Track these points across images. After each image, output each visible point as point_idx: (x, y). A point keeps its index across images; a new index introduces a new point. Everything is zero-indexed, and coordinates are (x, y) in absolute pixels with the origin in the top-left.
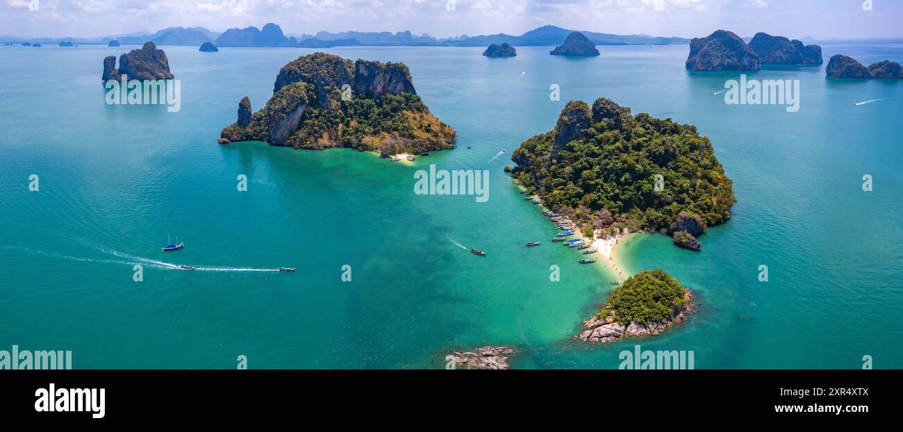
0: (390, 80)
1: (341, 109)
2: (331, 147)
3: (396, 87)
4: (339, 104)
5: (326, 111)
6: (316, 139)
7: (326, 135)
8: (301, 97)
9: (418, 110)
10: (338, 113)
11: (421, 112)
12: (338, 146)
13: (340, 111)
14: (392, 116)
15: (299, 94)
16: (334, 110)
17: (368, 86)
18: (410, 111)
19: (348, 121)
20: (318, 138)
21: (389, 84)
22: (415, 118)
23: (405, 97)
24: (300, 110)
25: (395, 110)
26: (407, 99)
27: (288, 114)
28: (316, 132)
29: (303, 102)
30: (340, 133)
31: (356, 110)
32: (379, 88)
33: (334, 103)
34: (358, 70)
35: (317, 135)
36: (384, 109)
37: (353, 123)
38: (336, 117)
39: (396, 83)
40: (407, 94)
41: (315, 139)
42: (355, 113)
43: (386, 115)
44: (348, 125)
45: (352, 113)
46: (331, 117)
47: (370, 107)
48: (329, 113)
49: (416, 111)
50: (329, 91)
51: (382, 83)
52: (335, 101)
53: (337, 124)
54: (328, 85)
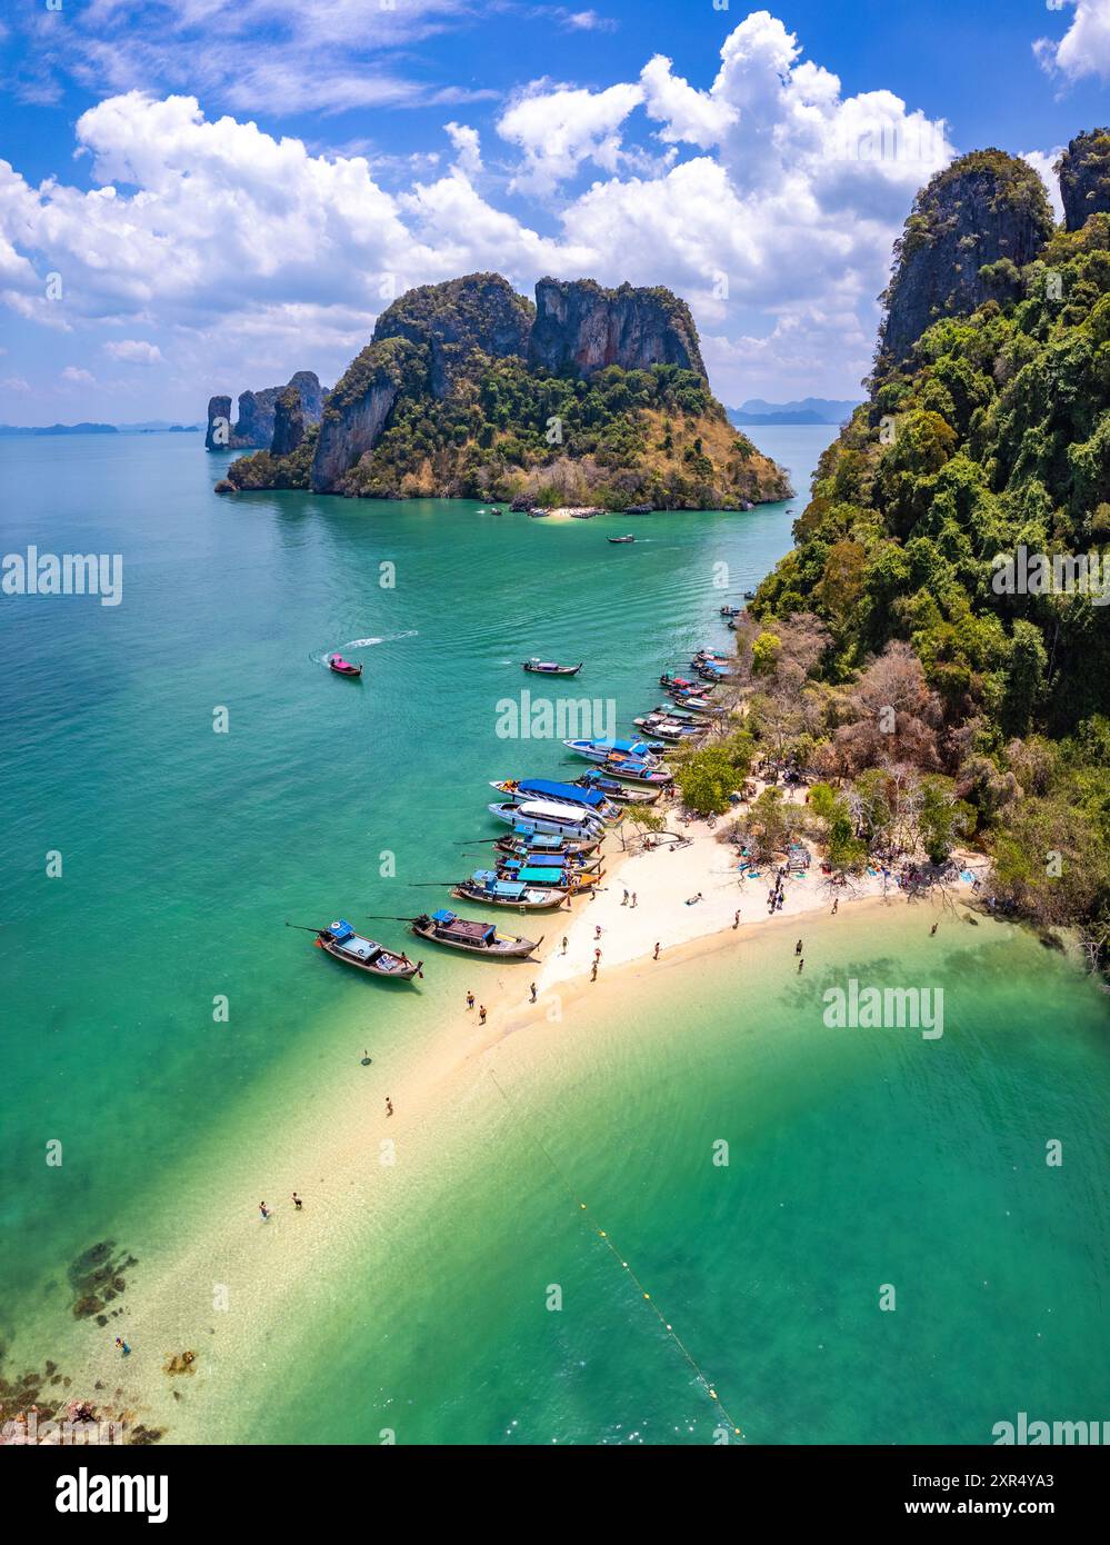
0: (625, 333)
1: (479, 402)
2: (432, 495)
3: (640, 352)
4: (477, 389)
5: (439, 407)
6: (401, 473)
7: (427, 465)
8: (380, 367)
9: (687, 408)
10: (468, 412)
11: (698, 415)
12: (451, 495)
13: (477, 407)
14: (607, 421)
15: (376, 360)
16: (458, 403)
17: (567, 348)
18: (663, 411)
19: (489, 432)
20: (405, 471)
21: (622, 343)
22: (667, 428)
23: (658, 374)
24: (379, 403)
25: (616, 404)
26: (663, 382)
27: (346, 411)
28: (403, 456)
29: (382, 380)
30: (462, 460)
31: (516, 406)
32: (594, 354)
33: (465, 388)
34: (541, 304)
35: (402, 464)
36: (589, 402)
37: (501, 438)
38: (462, 420)
39: (644, 337)
40: (667, 368)
41: (398, 474)
42: (514, 413)
43: (589, 418)
44: (486, 441)
45: (505, 411)
46: (450, 419)
47: (556, 397)
48: (446, 410)
49: (680, 412)
50: (456, 357)
51: (603, 340)
52: (468, 384)
53: (460, 439)
54: (455, 341)
